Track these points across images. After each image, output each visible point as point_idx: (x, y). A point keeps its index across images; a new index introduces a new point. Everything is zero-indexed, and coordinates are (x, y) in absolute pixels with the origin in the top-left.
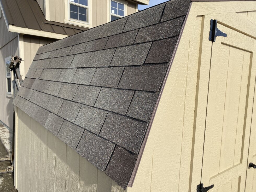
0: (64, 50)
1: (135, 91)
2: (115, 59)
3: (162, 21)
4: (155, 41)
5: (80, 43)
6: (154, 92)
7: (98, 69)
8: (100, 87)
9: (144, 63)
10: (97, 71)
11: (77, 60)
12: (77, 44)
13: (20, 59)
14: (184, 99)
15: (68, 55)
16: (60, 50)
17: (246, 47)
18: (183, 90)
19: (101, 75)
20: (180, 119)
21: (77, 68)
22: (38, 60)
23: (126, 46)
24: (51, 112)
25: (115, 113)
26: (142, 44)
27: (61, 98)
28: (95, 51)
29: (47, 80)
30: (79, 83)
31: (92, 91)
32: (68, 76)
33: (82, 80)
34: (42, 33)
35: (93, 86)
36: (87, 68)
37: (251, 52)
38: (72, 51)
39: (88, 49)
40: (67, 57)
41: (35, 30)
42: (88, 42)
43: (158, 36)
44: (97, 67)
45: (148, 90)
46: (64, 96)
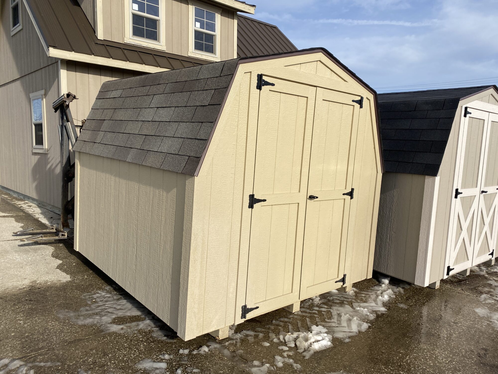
0: (141, 89)
1: (202, 122)
2: (190, 100)
3: (221, 75)
4: (216, 89)
5: (159, 84)
6: (212, 122)
7: (177, 108)
8: (178, 122)
9: (209, 104)
10: (176, 110)
11: (157, 100)
12: (155, 84)
13: (74, 96)
14: (236, 130)
15: (147, 95)
16: (135, 88)
17: (298, 93)
18: (235, 123)
19: (179, 113)
20: (233, 143)
21: (157, 108)
22: (104, 98)
23: (198, 91)
24: (132, 148)
25: (189, 138)
26: (209, 91)
27: (142, 135)
28: (174, 93)
29: (122, 120)
30: (159, 120)
31: (171, 126)
32: (148, 115)
33: (163, 117)
34: (93, 59)
35: (172, 122)
36: (167, 107)
37: (307, 97)
38: (150, 91)
39: (167, 90)
40: (145, 97)
41: (85, 55)
42: (167, 83)
43: (218, 86)
44: (176, 107)
45: (209, 121)
46: (145, 132)
